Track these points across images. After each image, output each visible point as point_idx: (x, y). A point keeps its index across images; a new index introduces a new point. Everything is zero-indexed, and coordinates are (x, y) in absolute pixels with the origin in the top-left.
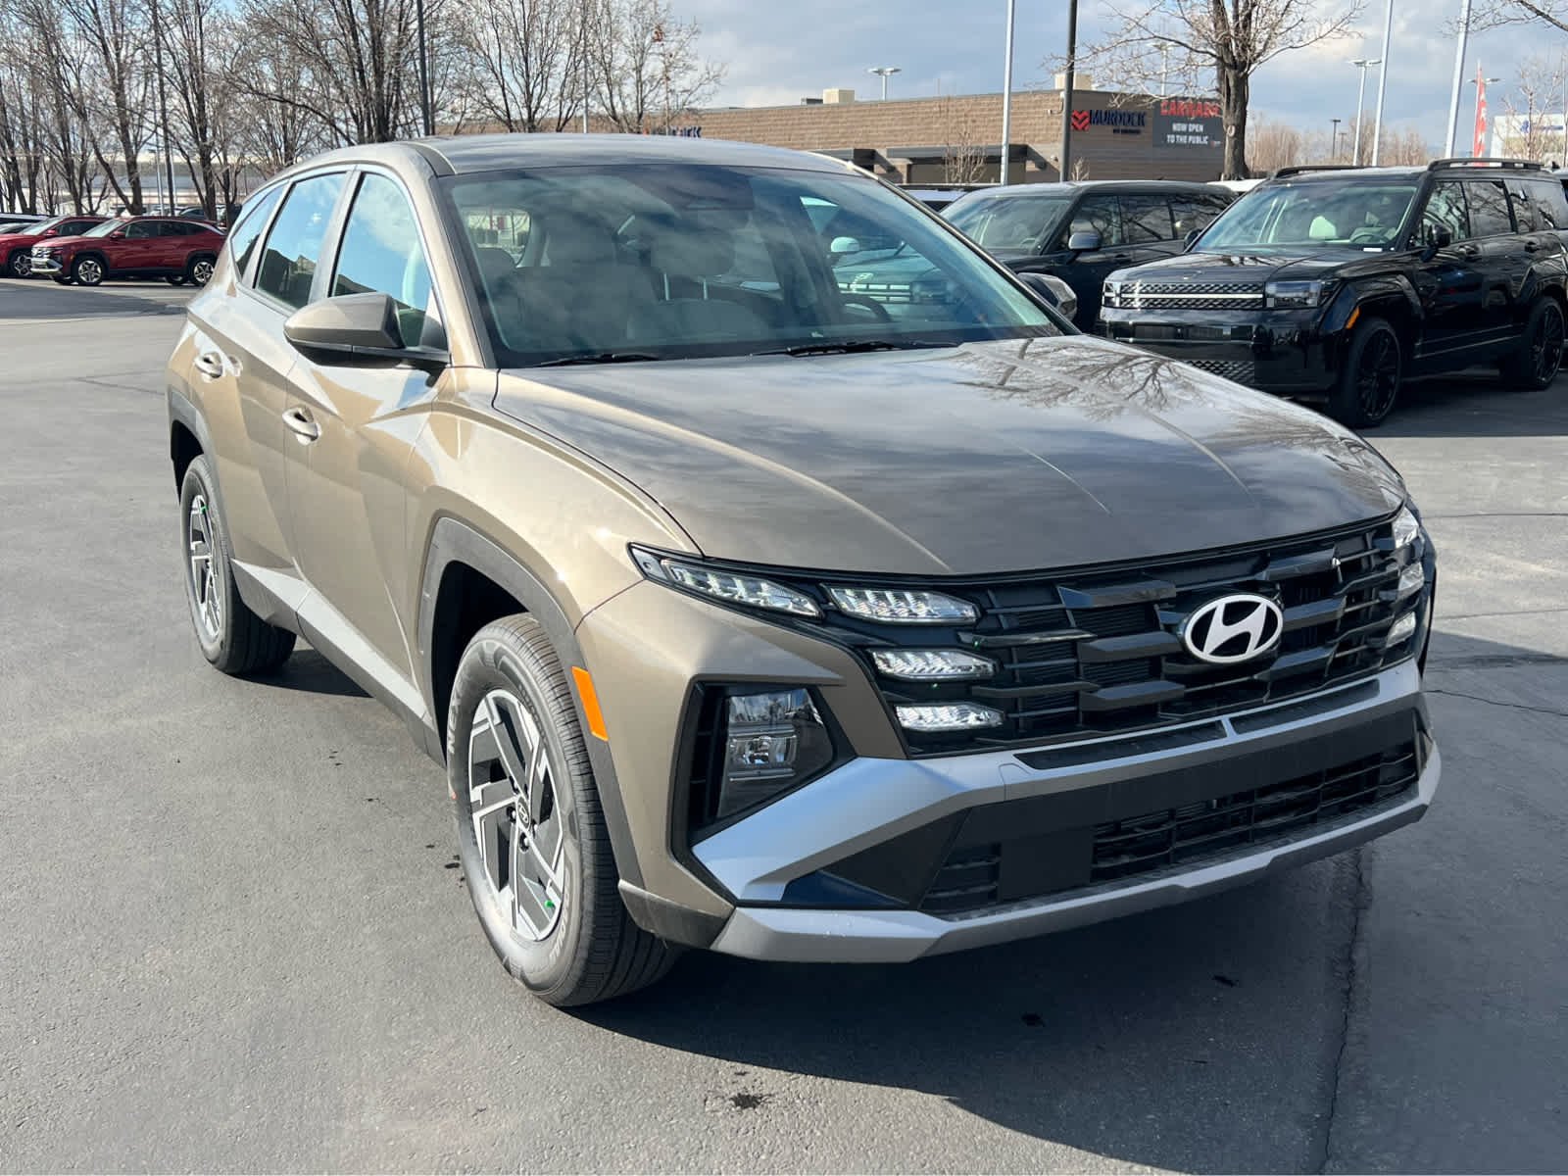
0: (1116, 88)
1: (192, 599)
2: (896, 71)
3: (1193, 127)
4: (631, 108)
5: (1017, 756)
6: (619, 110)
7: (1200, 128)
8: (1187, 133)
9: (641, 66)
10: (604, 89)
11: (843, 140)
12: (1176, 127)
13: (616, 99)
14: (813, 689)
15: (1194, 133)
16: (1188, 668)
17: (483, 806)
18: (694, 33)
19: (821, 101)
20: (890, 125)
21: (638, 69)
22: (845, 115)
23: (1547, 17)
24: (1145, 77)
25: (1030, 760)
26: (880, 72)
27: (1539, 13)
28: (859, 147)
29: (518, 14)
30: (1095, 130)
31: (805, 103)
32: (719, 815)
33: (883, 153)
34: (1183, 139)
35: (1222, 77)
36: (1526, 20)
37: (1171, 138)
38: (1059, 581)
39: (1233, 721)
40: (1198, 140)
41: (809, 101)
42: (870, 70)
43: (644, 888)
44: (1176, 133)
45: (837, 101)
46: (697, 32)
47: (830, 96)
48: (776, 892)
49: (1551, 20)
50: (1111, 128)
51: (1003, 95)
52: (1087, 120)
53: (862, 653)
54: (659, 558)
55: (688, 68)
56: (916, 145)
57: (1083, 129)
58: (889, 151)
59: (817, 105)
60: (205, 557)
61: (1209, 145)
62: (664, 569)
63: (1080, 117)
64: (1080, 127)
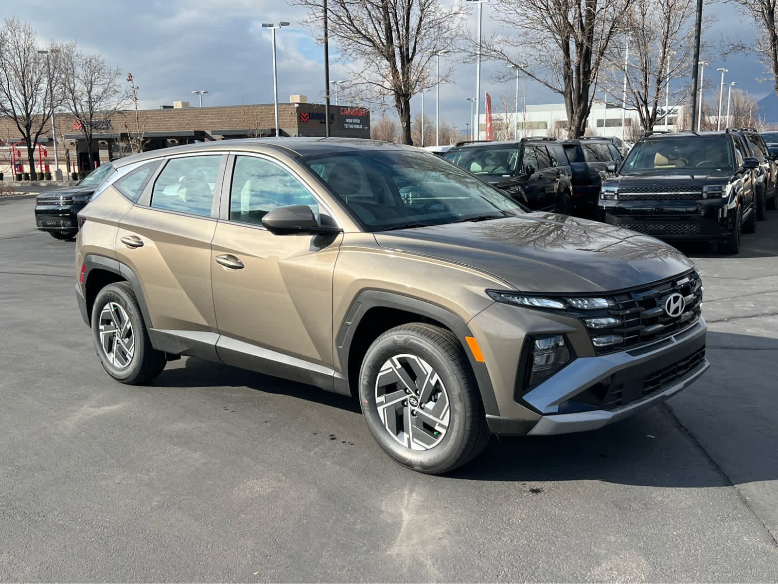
0: (349, 105)
1: (100, 353)
2: (205, 92)
3: (355, 121)
4: (86, 109)
5: (627, 352)
6: (80, 111)
7: (358, 121)
8: (353, 123)
9: (90, 91)
10: (71, 102)
11: (188, 126)
12: (348, 120)
13: (78, 107)
14: (564, 335)
15: (356, 124)
16: (667, 319)
17: (386, 403)
18: (117, 74)
19: (173, 107)
20: (212, 119)
21: (89, 92)
22: (188, 114)
23: (533, 76)
24: (362, 99)
25: (631, 353)
26: (198, 93)
27: (529, 75)
28: (196, 130)
29: (18, 64)
30: (311, 122)
31: (162, 108)
32: (530, 384)
33: (209, 133)
34: (351, 126)
35: (398, 100)
36: (524, 77)
37: (346, 126)
38: (631, 292)
39: (675, 337)
40: (358, 127)
41: (165, 107)
42: (193, 92)
43: (500, 416)
44: (348, 123)
45: (181, 107)
46: (119, 74)
47: (178, 105)
48: (555, 409)
49: (534, 77)
50: (319, 121)
51: (273, 105)
52: (308, 117)
53: (582, 320)
54: (500, 294)
55: (116, 92)
56: (226, 129)
57: (307, 121)
58: (212, 132)
59: (171, 109)
60: (114, 331)
61: (363, 129)
62: (502, 298)
63: (305, 116)
64: (305, 120)
